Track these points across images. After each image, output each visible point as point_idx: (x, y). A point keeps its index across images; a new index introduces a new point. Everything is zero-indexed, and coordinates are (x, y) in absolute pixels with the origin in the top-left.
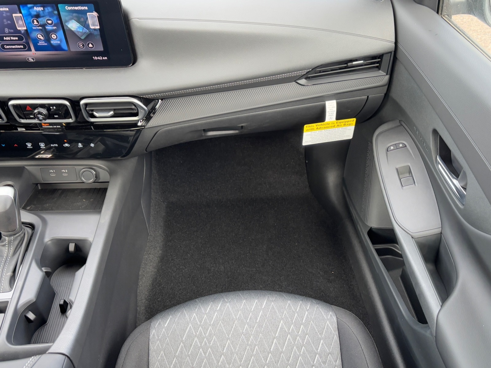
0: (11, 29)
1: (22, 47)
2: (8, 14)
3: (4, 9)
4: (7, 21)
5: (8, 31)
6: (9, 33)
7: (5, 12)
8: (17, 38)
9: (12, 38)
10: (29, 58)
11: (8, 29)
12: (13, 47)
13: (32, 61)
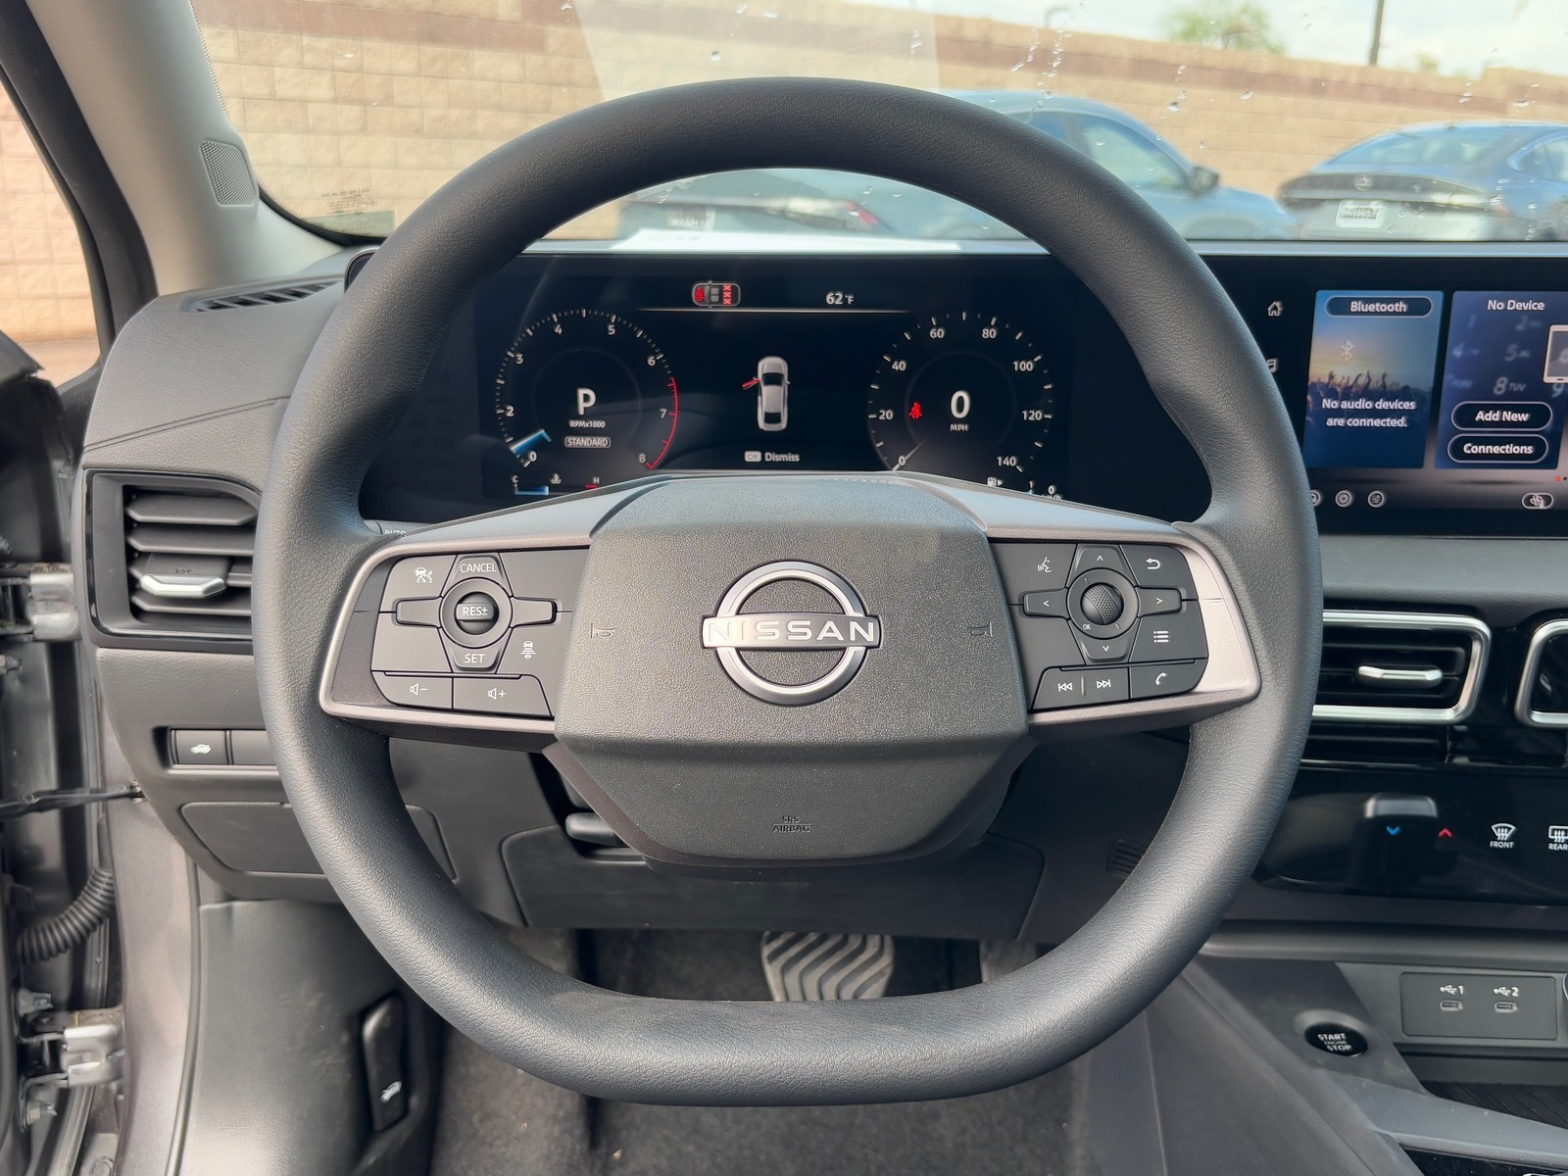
0: (1517, 381)
1: (1529, 450)
2: (1536, 324)
3: (1530, 306)
4: (1518, 351)
5: (1508, 386)
6: (1509, 394)
7: (1525, 319)
8: (1524, 417)
9: (1508, 416)
10: (1531, 497)
11: (1510, 381)
12: (1496, 450)
13: (1542, 506)
